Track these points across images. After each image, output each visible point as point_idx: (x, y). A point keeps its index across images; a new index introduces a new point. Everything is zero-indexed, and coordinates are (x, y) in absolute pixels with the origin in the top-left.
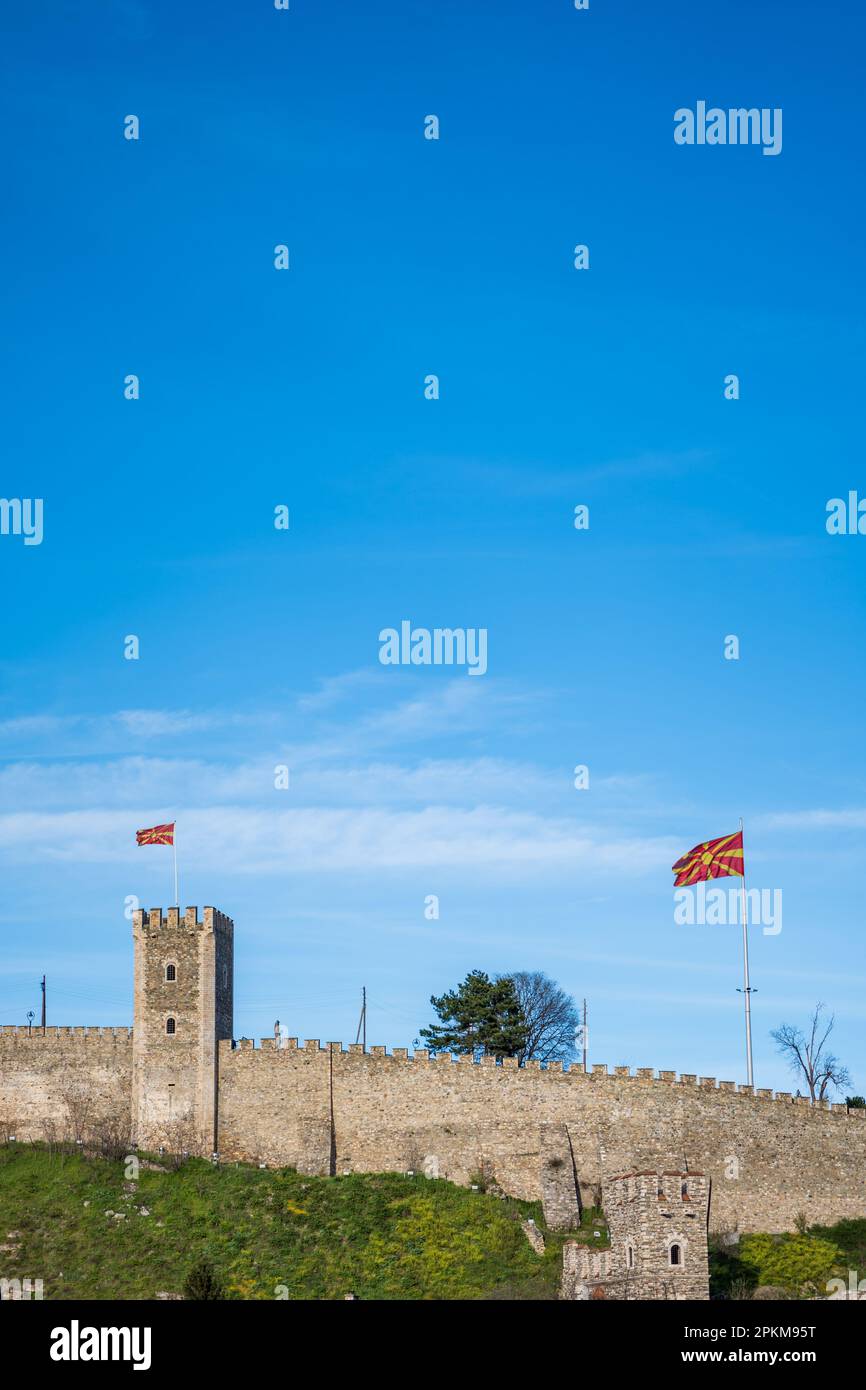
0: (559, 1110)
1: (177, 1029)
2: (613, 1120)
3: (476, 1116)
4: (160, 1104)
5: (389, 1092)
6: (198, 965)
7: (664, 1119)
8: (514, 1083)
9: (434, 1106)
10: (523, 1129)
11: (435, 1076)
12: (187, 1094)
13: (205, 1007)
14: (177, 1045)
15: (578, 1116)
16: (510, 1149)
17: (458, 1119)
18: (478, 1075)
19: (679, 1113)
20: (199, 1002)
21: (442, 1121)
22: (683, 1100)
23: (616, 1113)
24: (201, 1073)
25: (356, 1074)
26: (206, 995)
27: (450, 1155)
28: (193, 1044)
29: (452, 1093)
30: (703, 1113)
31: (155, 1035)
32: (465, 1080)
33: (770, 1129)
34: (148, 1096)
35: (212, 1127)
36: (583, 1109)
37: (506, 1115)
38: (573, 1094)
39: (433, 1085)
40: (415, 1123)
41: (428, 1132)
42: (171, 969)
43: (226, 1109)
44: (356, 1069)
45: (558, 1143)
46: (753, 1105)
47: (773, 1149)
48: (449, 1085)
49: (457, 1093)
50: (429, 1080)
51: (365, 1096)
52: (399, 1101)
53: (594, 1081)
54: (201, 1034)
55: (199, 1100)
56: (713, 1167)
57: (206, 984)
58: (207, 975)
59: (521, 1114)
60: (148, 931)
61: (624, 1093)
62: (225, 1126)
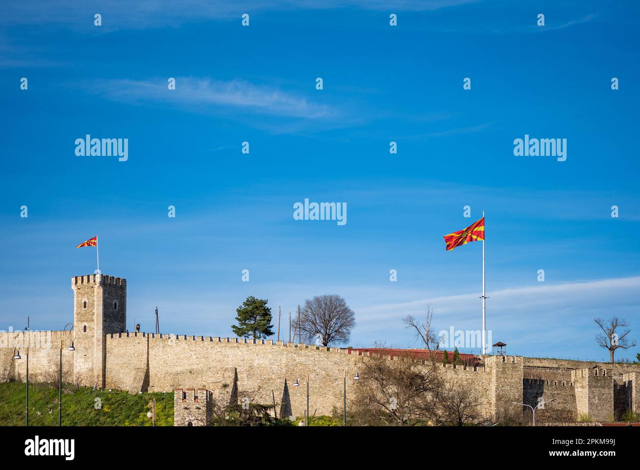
0: (234, 361)
1: (87, 330)
2: (255, 365)
3: (202, 365)
4: (81, 364)
5: (169, 355)
6: (94, 301)
7: (277, 364)
8: (217, 349)
9: (186, 361)
10: (220, 370)
11: (187, 347)
12: (90, 359)
13: (97, 320)
14: (87, 337)
15: (241, 363)
16: (214, 380)
17: (195, 367)
18: (203, 346)
19: (284, 361)
20: (95, 317)
21: (189, 368)
22: (287, 354)
23: (256, 361)
24: (95, 349)
25: (158, 347)
26: (98, 314)
27: (191, 383)
28: (93, 336)
29: (193, 354)
30: (298, 360)
31: (79, 333)
32: (198, 348)
33: (335, 367)
34: (77, 361)
35: (101, 374)
36: (243, 360)
37: (213, 364)
38: (240, 353)
39: (186, 351)
40: (179, 369)
41: (183, 373)
42: (85, 303)
43: (108, 366)
44: (157, 345)
45: (229, 376)
46: (326, 355)
47: (336, 376)
48: (192, 351)
49: (195, 354)
50: (184, 349)
51: (160, 358)
52: (173, 359)
53: (248, 347)
54: (95, 332)
55: (95, 362)
56: (302, 386)
57: (98, 309)
58: (98, 305)
59: (219, 363)
60: (77, 287)
61: (260, 352)
62: (108, 373)
